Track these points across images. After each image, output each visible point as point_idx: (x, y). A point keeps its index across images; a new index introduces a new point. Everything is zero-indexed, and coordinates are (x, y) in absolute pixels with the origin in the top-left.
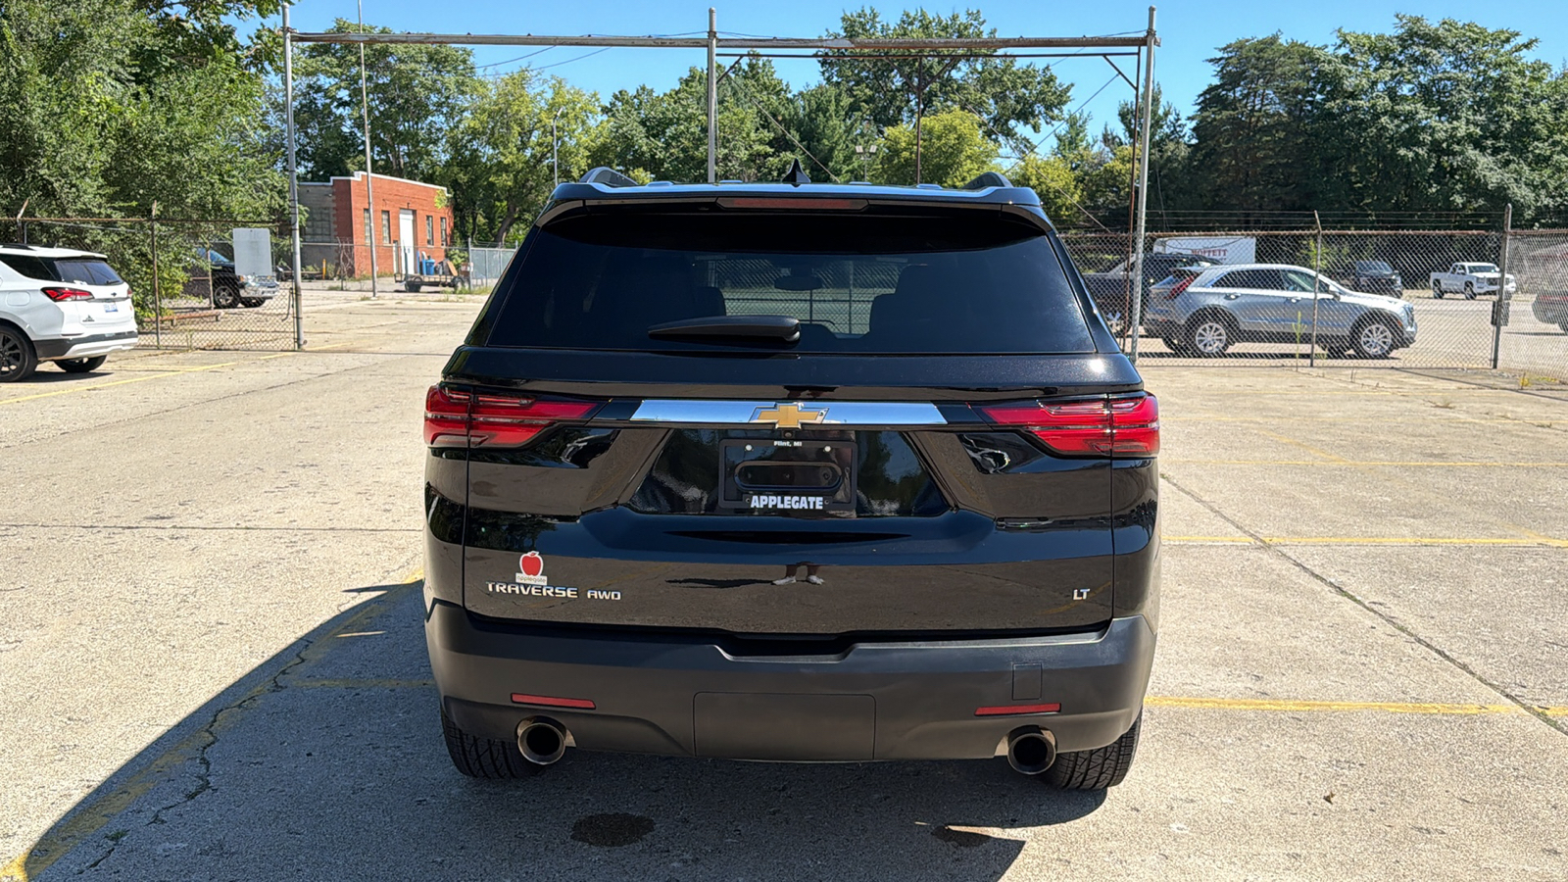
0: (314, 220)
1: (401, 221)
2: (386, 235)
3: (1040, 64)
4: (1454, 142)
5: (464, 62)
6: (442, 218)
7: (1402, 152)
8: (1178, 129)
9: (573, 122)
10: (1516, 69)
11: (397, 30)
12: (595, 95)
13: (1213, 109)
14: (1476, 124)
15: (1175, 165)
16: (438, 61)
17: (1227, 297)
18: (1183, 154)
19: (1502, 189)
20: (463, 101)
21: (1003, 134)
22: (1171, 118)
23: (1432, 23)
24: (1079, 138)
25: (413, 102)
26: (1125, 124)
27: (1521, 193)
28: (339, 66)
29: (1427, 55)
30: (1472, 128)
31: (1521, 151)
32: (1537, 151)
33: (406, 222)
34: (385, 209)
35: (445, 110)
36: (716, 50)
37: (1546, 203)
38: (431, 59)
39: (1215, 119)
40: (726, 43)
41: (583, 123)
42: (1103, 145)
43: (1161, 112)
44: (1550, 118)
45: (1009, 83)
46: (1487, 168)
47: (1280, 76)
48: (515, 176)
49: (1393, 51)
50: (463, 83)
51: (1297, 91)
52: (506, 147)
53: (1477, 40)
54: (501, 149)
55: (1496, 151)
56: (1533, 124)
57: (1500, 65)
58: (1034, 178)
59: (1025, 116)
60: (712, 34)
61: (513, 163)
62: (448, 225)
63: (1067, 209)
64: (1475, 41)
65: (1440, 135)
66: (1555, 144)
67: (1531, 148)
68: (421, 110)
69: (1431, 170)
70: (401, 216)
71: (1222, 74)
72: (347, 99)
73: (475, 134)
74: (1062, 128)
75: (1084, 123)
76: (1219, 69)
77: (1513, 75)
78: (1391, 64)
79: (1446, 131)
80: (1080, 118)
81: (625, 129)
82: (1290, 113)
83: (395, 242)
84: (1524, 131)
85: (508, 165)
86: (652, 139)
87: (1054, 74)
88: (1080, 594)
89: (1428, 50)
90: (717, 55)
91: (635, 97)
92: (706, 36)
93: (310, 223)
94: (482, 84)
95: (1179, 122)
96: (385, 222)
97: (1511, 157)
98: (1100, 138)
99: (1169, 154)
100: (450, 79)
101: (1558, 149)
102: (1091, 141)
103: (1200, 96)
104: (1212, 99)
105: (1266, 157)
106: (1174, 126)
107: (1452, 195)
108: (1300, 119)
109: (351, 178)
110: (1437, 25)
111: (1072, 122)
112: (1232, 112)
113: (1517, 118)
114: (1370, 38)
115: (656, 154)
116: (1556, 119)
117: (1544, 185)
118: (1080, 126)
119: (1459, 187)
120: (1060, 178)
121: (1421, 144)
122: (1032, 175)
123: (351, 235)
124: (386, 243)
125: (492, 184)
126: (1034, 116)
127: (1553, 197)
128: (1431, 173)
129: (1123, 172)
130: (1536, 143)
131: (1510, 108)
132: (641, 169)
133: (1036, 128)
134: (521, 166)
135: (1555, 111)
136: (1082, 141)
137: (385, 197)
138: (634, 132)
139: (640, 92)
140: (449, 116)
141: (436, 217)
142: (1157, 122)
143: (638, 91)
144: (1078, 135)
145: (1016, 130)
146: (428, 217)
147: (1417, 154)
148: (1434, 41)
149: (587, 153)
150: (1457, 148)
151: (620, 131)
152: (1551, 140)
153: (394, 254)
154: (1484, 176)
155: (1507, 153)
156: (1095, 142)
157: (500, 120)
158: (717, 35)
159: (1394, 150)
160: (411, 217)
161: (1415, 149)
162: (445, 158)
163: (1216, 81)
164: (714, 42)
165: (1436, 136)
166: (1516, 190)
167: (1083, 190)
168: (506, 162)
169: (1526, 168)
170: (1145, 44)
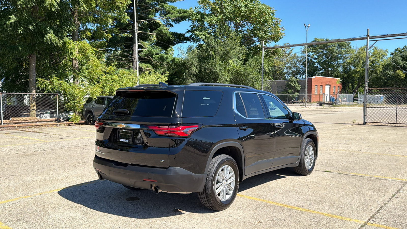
0: (302, 88)
1: (326, 88)
2: (321, 91)
5: (348, 45)
6: (338, 87)
9: (379, 58)
11: (330, 39)
12: (386, 50)
16: (340, 46)
20: (347, 56)
25: (333, 57)
28: (314, 50)
33: (327, 88)
34: (321, 85)
35: (342, 58)
36: (369, 40)
38: (339, 45)
40: (372, 38)
41: (382, 58)
48: (360, 74)
50: (347, 51)
52: (358, 67)
54: (357, 67)
60: (368, 36)
61: (360, 71)
62: (340, 88)
68: (336, 59)
70: (326, 86)
72: (317, 57)
73: (349, 64)
81: (395, 59)
83: (323, 93)
85: (358, 71)
86: (404, 61)
88: (162, 161)
90: (369, 41)
91: (402, 49)
92: (366, 36)
93: (301, 89)
94: (352, 50)
96: (321, 88)
100: (343, 50)
109: (312, 78)
115: (405, 65)
123: (311, 92)
124: (321, 93)
125: (354, 77)
132: (399, 70)
134: (362, 71)
137: (322, 82)
138: (398, 60)
139: (404, 48)
140: (343, 60)
141: (337, 87)
143: (403, 48)
146: (334, 86)
149: (382, 67)
151: (393, 60)
153: (323, 96)
157: (357, 60)
158: (369, 36)
160: (329, 87)
162: (342, 70)
164: (368, 38)
168: (357, 71)
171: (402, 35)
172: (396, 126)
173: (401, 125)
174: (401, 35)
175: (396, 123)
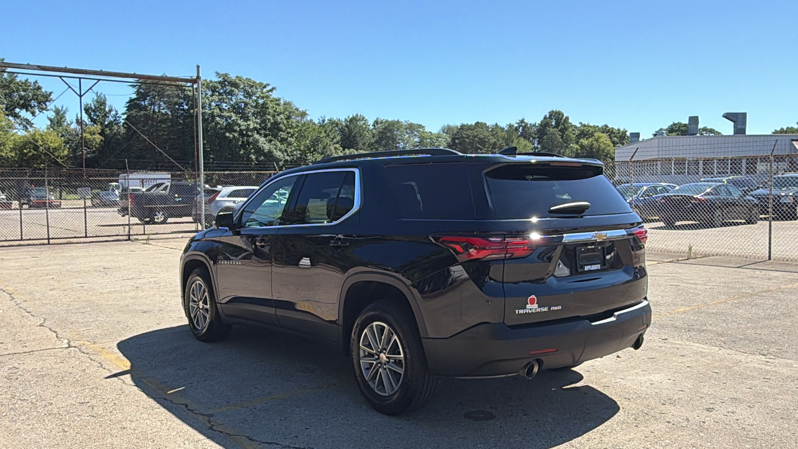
3: (32, 79)
4: (248, 131)
7: (227, 134)
8: (117, 119)
10: (270, 100)
13: (135, 110)
14: (257, 123)
15: (119, 137)
17: (234, 202)
18: (122, 131)
19: (270, 152)
21: (12, 116)
22: (113, 113)
23: (233, 76)
24: (62, 120)
26: (88, 114)
27: (278, 154)
29: (233, 91)
30: (255, 125)
31: (275, 136)
32: (282, 136)
37: (287, 158)
39: (137, 115)
42: (76, 124)
43: (107, 109)
44: (285, 122)
45: (14, 88)
46: (264, 143)
47: (167, 95)
49: (218, 88)
51: (176, 103)
53: (253, 86)
55: (266, 136)
56: (279, 124)
57: (264, 97)
58: (40, 141)
59: (26, 106)
63: (61, 159)
64: (252, 86)
65: (243, 127)
66: (288, 133)
67: (279, 135)
69: (240, 143)
71: (138, 93)
74: (52, 114)
75: (65, 113)
76: (136, 90)
77: (269, 102)
78: (217, 94)
79: (245, 126)
80: (62, 110)
82: (172, 114)
84: (276, 126)
87: (40, 85)
89: (233, 89)
95: (118, 115)
97: (272, 139)
98: (74, 121)
99: (115, 131)
101: (290, 135)
102: (69, 122)
103: (127, 103)
104: (132, 105)
105: (163, 135)
106: (115, 117)
107: (250, 155)
108: (178, 117)
110: (234, 78)
111: (57, 112)
112: (145, 112)
113: (272, 121)
114: (206, 81)
116: (288, 122)
117: (286, 151)
118: (62, 114)
119: (253, 151)
120: (55, 141)
121: (235, 131)
122: (39, 139)
126: (32, 107)
127: (289, 156)
128: (240, 145)
129: (91, 139)
130: (281, 133)
131: (269, 117)
133: (33, 114)
135: (286, 119)
136: (64, 122)
142: (105, 115)
144: (61, 119)
145: (20, 114)
147: (234, 136)
148: (235, 85)
150: (250, 134)
152: (286, 132)
154: (263, 146)
155: (270, 137)
156: (72, 123)
159: (224, 133)
161: (233, 133)
163: (134, 96)
165: (241, 128)
166: (276, 153)
167: (69, 149)
169: (278, 143)
170: (196, 83)
171: (20, 68)
172: (20, 245)
173: (30, 242)
174: (18, 66)
175: (22, 240)
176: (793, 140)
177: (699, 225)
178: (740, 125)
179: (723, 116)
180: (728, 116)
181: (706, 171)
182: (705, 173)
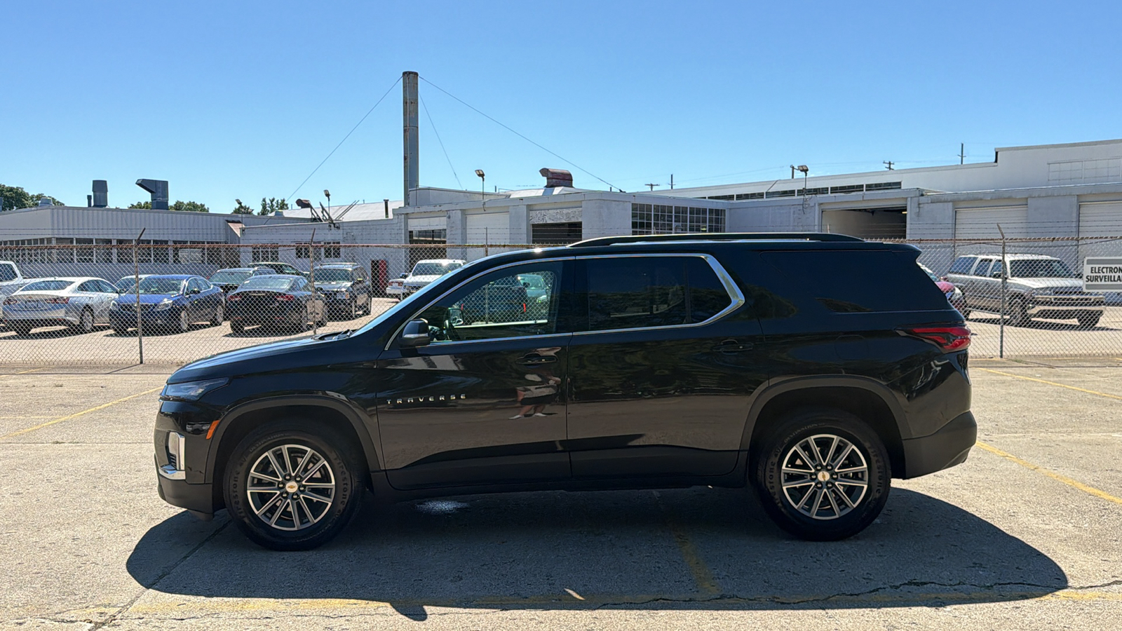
176: (228, 221)
177: (70, 330)
178: (159, 197)
179: (136, 183)
180: (144, 184)
181: (122, 259)
182: (119, 262)
